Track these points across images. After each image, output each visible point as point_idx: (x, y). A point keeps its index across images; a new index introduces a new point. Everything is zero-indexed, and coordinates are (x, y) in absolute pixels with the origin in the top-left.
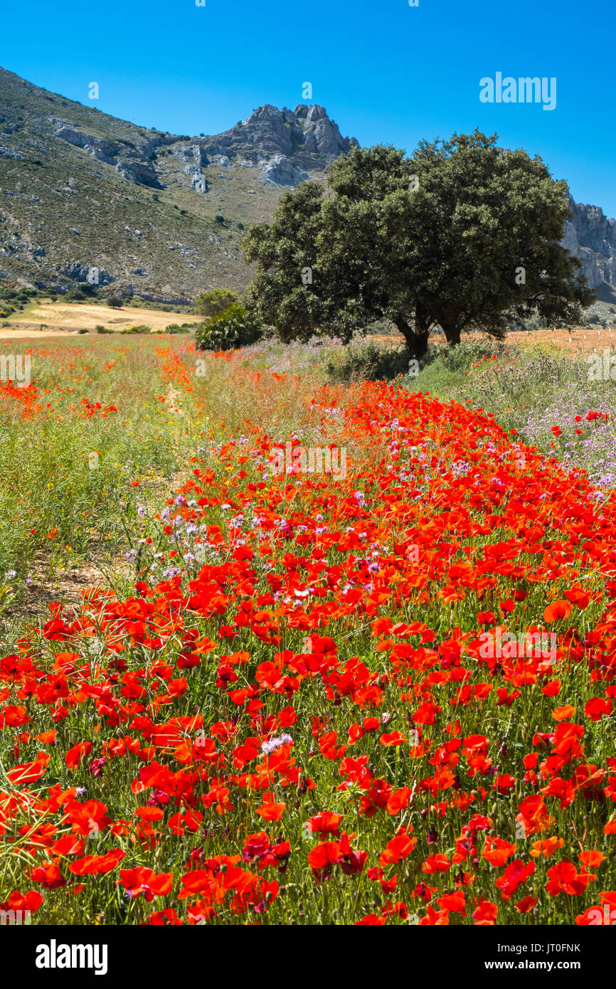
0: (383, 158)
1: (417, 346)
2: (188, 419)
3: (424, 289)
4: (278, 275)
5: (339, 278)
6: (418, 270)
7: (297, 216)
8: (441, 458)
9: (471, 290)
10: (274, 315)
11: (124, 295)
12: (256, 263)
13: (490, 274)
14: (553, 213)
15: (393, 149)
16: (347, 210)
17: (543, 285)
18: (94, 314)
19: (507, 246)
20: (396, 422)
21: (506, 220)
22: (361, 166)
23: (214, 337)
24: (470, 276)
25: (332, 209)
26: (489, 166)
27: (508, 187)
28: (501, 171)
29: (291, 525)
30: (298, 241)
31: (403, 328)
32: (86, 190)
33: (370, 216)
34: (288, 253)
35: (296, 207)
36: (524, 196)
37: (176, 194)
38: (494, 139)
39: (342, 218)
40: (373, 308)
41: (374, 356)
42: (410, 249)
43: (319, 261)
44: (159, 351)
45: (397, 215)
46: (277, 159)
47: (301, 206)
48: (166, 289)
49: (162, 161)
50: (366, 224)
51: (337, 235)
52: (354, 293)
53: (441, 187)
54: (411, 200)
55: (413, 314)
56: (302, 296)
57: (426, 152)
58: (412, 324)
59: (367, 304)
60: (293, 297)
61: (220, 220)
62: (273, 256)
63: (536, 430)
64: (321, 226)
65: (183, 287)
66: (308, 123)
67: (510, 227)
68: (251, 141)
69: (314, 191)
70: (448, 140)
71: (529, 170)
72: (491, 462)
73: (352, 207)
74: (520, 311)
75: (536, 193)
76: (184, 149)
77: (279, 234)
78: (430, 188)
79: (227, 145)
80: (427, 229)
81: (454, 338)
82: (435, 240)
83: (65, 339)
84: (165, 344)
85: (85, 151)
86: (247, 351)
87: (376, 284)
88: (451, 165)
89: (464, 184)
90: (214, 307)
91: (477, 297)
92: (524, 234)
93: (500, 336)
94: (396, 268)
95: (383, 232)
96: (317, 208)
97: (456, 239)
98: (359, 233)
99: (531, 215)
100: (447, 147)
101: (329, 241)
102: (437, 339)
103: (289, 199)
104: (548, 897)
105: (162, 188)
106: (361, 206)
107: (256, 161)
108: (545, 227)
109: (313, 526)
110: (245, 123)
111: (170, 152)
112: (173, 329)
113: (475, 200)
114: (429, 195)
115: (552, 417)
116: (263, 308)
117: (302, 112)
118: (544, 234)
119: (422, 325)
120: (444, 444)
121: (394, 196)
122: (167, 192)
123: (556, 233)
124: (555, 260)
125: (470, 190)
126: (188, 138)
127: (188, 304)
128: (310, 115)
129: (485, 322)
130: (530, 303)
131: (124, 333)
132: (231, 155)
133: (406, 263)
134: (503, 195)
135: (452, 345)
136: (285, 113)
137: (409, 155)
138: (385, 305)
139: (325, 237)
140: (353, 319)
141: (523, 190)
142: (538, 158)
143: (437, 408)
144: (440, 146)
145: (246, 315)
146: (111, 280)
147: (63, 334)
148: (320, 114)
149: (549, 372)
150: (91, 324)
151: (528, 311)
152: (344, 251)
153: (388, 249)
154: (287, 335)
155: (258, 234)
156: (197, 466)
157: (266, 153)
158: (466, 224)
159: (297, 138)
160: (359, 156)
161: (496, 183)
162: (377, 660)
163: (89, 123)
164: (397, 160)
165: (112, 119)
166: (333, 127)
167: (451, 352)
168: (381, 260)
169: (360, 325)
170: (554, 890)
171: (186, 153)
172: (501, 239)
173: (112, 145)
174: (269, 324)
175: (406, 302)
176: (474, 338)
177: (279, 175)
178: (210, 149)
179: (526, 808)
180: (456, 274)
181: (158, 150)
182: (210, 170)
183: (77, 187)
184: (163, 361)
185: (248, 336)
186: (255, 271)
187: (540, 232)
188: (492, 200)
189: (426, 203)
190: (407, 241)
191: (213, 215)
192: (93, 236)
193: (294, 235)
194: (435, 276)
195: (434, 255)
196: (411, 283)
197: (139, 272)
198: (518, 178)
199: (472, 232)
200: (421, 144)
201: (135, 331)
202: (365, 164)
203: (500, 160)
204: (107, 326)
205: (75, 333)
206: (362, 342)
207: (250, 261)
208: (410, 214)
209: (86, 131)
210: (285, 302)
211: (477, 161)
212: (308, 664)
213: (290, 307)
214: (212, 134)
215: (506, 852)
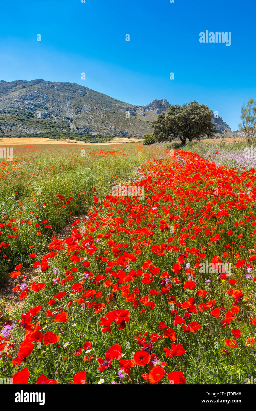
0: (177, 107)
1: (184, 142)
2: (142, 157)
3: (185, 131)
4: (158, 130)
5: (169, 130)
6: (184, 128)
7: (161, 119)
8: (188, 161)
9: (194, 131)
10: (157, 137)
11: (130, 136)
12: (154, 128)
13: (197, 128)
14: (209, 116)
15: (178, 105)
16: (170, 117)
17: (208, 130)
18: (125, 140)
19: (200, 122)
20: (179, 155)
21: (200, 118)
22: (173, 109)
23: (146, 142)
24: (193, 128)
25: (167, 117)
26: (197, 108)
27: (201, 111)
28: (199, 108)
29: (159, 173)
30: (161, 124)
31: (181, 139)
32: (123, 117)
33: (174, 118)
34: (159, 126)
35: (161, 117)
36: (204, 113)
37: (139, 117)
38: (198, 102)
39: (169, 119)
40: (175, 135)
41: (176, 144)
42: (182, 124)
43: (165, 127)
44: (137, 145)
45: (179, 118)
46: (158, 109)
47: (162, 117)
48: (138, 135)
49: (136, 111)
50: (174, 120)
51: (168, 122)
52: (172, 133)
53: (187, 112)
54: (182, 115)
55: (183, 136)
56: (162, 134)
57: (185, 106)
58: (183, 138)
59: (174, 135)
60: (160, 134)
61: (147, 121)
62: (157, 127)
63: (206, 156)
64: (165, 121)
65: (141, 134)
66: (163, 102)
67: (201, 119)
68: (153, 106)
69: (164, 114)
70: (189, 103)
71: (205, 108)
72: (197, 161)
73: (171, 117)
74: (203, 135)
75: (206, 112)
76: (140, 109)
77: (158, 122)
78: (186, 112)
79: (148, 107)
80: (185, 120)
81: (190, 140)
82: (187, 122)
83: (120, 144)
84: (138, 144)
85: (123, 110)
86: (152, 145)
87: (176, 131)
88: (190, 108)
89: (192, 111)
90: (146, 137)
91: (195, 133)
92: (204, 120)
93: (199, 140)
94: (179, 128)
95: (177, 121)
96: (165, 117)
97: (191, 122)
98: (172, 121)
99: (205, 117)
100: (189, 104)
101: (167, 123)
102: (187, 140)
103: (159, 116)
104: (205, 235)
105: (137, 116)
106: (173, 117)
107: (154, 110)
108: (208, 119)
109: (163, 173)
110: (151, 103)
111: (138, 109)
112: (139, 142)
113: (194, 114)
114: (186, 114)
115: (209, 154)
116: (155, 136)
117: (162, 100)
118: (208, 120)
119: (185, 138)
120: (188, 159)
121: (179, 114)
122: (137, 117)
123: (210, 120)
124: (210, 125)
125: (193, 112)
126: (141, 107)
127: (142, 137)
128: (163, 101)
129: (196, 137)
130: (205, 133)
131: (131, 143)
132: (149, 109)
133: (181, 127)
134: (200, 113)
135: (190, 142)
136: (159, 101)
137: (182, 106)
138: (177, 135)
139: (166, 122)
140: (172, 138)
141: (203, 112)
142: (206, 105)
143: (187, 153)
144: (187, 104)
145: (152, 138)
146: (128, 133)
147: (120, 143)
148: (165, 101)
149: (208, 145)
150: (125, 141)
151: (205, 135)
152: (169, 125)
153: (178, 124)
154: (159, 141)
155: (154, 123)
156: (143, 164)
157: (155, 108)
158: (193, 119)
159: (161, 105)
160: (172, 107)
161: (198, 111)
162: (174, 195)
163: (123, 105)
164: (179, 107)
165: (127, 104)
166: (168, 103)
167: (190, 143)
168: (176, 126)
169: (173, 139)
170: (206, 234)
171: (141, 109)
172: (199, 121)
173: (127, 108)
174: (156, 139)
175: (181, 134)
176: (194, 141)
177: (158, 112)
178: (145, 108)
179: (201, 219)
180: (191, 128)
181: (136, 109)
182: (145, 112)
183: (121, 117)
184: (138, 147)
185: (153, 142)
186: (153, 129)
187: (207, 120)
188: (197, 114)
189: (185, 115)
190: (181, 123)
191: (146, 121)
192: (124, 125)
193: (161, 123)
194: (187, 129)
195: (186, 125)
196: (182, 131)
197: (133, 132)
198: (203, 109)
199: (194, 120)
200: (184, 104)
201: (133, 142)
202: (174, 109)
203: (199, 106)
204: (128, 142)
205: (122, 143)
206: (173, 142)
207: (152, 128)
208: (182, 117)
209: (123, 106)
210: (159, 135)
211: (194, 107)
212: (160, 195)
213: (160, 136)
214: (145, 105)
215: (196, 227)
